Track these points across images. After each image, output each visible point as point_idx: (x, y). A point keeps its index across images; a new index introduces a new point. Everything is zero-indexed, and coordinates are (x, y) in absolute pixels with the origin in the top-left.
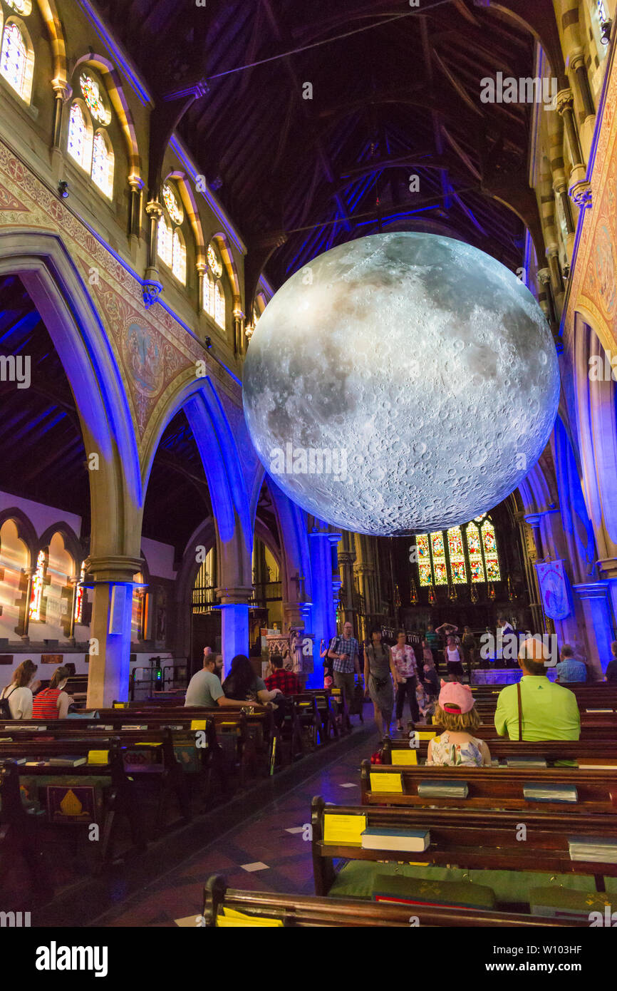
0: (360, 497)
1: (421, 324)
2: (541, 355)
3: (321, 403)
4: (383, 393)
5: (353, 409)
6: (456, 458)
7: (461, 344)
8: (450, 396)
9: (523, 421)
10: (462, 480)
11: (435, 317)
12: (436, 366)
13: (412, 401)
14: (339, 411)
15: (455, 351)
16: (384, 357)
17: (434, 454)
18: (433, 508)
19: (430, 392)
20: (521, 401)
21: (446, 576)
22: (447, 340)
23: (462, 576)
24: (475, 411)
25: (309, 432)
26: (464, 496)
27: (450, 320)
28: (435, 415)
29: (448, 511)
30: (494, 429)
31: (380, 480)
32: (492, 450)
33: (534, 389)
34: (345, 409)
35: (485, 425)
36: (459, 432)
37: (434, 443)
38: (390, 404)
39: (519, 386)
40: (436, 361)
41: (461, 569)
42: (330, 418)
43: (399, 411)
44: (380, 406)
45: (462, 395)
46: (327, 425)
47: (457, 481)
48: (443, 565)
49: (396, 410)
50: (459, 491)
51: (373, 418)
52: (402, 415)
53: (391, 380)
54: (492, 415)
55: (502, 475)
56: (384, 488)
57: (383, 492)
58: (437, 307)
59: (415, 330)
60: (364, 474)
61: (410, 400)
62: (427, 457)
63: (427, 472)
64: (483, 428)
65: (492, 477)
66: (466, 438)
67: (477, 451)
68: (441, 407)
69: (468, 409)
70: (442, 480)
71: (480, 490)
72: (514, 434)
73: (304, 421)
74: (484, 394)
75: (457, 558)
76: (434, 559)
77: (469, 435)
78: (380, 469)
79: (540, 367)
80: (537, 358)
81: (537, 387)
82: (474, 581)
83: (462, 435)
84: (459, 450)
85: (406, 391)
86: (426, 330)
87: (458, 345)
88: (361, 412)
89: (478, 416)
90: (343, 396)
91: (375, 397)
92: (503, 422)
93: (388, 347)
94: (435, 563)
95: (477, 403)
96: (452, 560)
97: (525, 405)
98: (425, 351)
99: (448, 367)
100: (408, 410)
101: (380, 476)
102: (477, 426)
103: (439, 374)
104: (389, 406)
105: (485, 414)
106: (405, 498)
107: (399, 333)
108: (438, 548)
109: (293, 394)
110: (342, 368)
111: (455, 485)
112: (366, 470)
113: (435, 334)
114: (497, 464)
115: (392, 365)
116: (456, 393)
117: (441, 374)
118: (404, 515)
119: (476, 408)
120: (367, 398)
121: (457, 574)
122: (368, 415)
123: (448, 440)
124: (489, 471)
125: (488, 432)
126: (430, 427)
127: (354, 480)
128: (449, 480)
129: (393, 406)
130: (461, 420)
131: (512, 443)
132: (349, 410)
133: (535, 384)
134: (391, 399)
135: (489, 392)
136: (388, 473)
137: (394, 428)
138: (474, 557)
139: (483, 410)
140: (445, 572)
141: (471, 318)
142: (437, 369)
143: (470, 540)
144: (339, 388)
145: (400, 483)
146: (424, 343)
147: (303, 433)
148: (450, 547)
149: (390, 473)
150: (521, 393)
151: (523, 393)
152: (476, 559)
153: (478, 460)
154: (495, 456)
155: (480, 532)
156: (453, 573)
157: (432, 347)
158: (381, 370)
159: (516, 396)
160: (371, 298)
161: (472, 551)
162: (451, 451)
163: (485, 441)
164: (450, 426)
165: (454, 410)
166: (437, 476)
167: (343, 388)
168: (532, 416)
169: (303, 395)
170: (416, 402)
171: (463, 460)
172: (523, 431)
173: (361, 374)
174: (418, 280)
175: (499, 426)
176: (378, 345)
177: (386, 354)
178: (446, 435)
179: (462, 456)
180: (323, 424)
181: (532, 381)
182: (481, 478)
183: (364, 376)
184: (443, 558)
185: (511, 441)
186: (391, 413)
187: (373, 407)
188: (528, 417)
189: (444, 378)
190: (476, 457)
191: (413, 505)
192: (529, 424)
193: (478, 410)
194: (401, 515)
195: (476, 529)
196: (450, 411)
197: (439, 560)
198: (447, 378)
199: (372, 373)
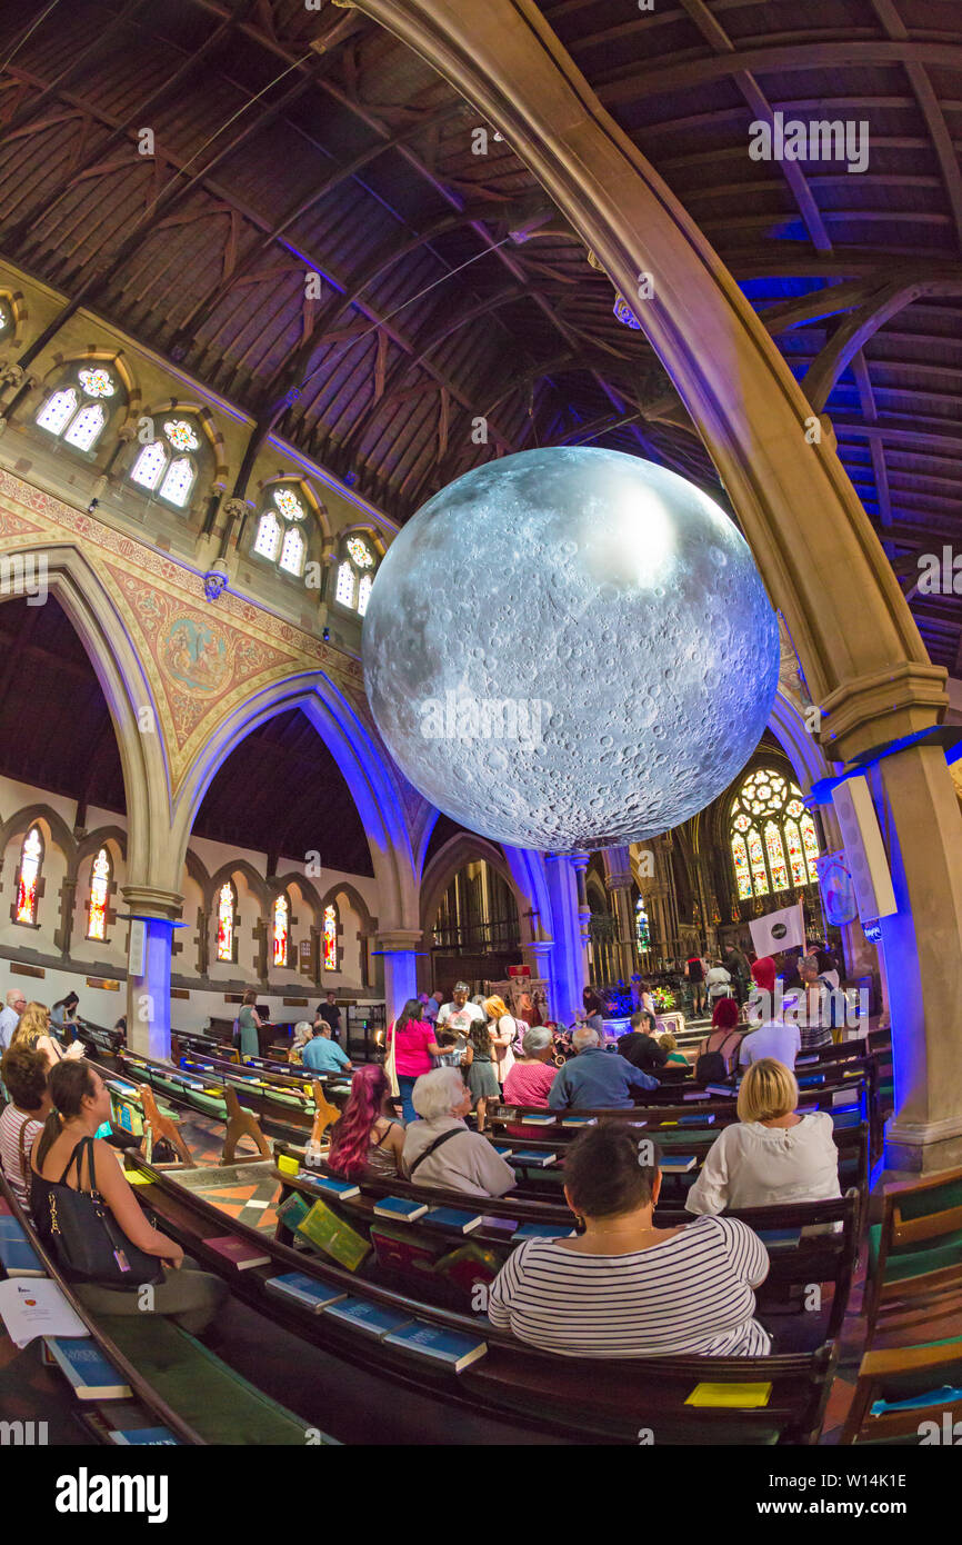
0: (492, 799)
1: (511, 533)
2: (714, 553)
3: (405, 670)
4: (470, 636)
5: (439, 668)
6: (605, 719)
7: (571, 546)
8: (567, 622)
9: (705, 648)
10: (628, 751)
11: (531, 520)
12: (538, 583)
13: (513, 639)
14: (425, 678)
15: (563, 558)
16: (465, 587)
17: (568, 716)
18: (601, 802)
19: (536, 622)
20: (691, 616)
21: (767, 885)
22: (550, 546)
23: (783, 882)
24: (615, 640)
25: (403, 715)
26: (643, 778)
27: (553, 519)
28: (551, 655)
29: (630, 804)
30: (655, 664)
31: (504, 768)
32: (663, 699)
33: (710, 599)
34: (431, 671)
35: (639, 659)
36: (597, 676)
37: (562, 699)
38: (482, 650)
39: (681, 596)
40: (538, 576)
41: (782, 875)
42: (418, 688)
43: (496, 658)
44: (470, 657)
45: (587, 617)
46: (418, 700)
47: (620, 756)
48: (763, 873)
49: (493, 659)
50: (631, 771)
51: (466, 675)
52: (503, 664)
53: (478, 615)
54: (646, 642)
55: (697, 737)
56: (514, 780)
57: (517, 787)
58: (534, 507)
59: (503, 542)
60: (481, 762)
61: (508, 639)
62: (559, 722)
63: (566, 746)
64: (637, 665)
65: (680, 742)
66: (612, 683)
67: (637, 702)
68: (559, 641)
69: (604, 638)
70: (595, 756)
71: (667, 764)
72: (694, 670)
73: (396, 700)
74: (623, 612)
75: (777, 862)
76: (753, 867)
77: (615, 678)
78: (498, 753)
79: (715, 568)
80: (708, 555)
81: (718, 596)
82: (796, 885)
83: (604, 680)
84: (604, 705)
85: (500, 627)
86: (519, 538)
87: (567, 548)
88: (449, 670)
89: (622, 647)
90: (425, 653)
91: (462, 645)
92: (668, 653)
93: (468, 574)
94: (754, 871)
95: (615, 626)
96: (772, 866)
97: (701, 622)
98: (520, 565)
99: (557, 581)
100: (510, 655)
101: (503, 763)
102: (626, 663)
103: (545, 593)
104: (482, 653)
105: (634, 642)
106: (551, 791)
107: (483, 550)
108: (757, 854)
109: (379, 667)
110: (419, 617)
111: (619, 761)
112: (481, 756)
113: (531, 541)
114: (679, 721)
115: (476, 595)
116: (577, 617)
117: (548, 593)
118: (565, 818)
119: (615, 636)
120: (453, 649)
121: (778, 880)
122: (458, 672)
123: (582, 691)
124: (671, 733)
125: (645, 671)
126: (549, 674)
127: (473, 774)
128: (607, 755)
129: (488, 652)
130: (595, 657)
131: (696, 684)
132: (436, 672)
133: (711, 592)
134: (484, 644)
135: (631, 609)
136: (510, 756)
137: (496, 684)
138: (796, 859)
139: (628, 636)
140: (765, 881)
141: (584, 512)
142: (541, 587)
143: (788, 840)
144: (419, 643)
145: (534, 768)
146: (517, 555)
147: (399, 718)
148: (769, 851)
149: (514, 755)
150: (688, 605)
151: (692, 605)
152: (797, 861)
153: (644, 715)
154: (671, 706)
155: (799, 828)
156: (773, 880)
157: (528, 557)
158: (463, 604)
159: (681, 610)
160: (450, 519)
161: (793, 852)
162: (596, 706)
163: (645, 686)
164: (580, 667)
165: (579, 642)
166: (585, 750)
167: (423, 642)
168: (719, 640)
169: (387, 664)
170: (519, 641)
171: (616, 719)
172: (711, 664)
173: (441, 617)
174: (511, 485)
175: (663, 659)
176: (456, 573)
177: (467, 582)
178: (578, 684)
179: (614, 713)
180: (412, 698)
181: (705, 588)
182: (660, 746)
183: (444, 617)
184: (763, 865)
185: (692, 681)
186: (488, 662)
187: (462, 660)
188: (713, 641)
189: (554, 597)
190: (638, 712)
191: (569, 800)
192: (718, 653)
193: (619, 637)
194: (560, 817)
195: (796, 826)
196: (573, 645)
197: (759, 868)
198: (558, 596)
199: (453, 611)
